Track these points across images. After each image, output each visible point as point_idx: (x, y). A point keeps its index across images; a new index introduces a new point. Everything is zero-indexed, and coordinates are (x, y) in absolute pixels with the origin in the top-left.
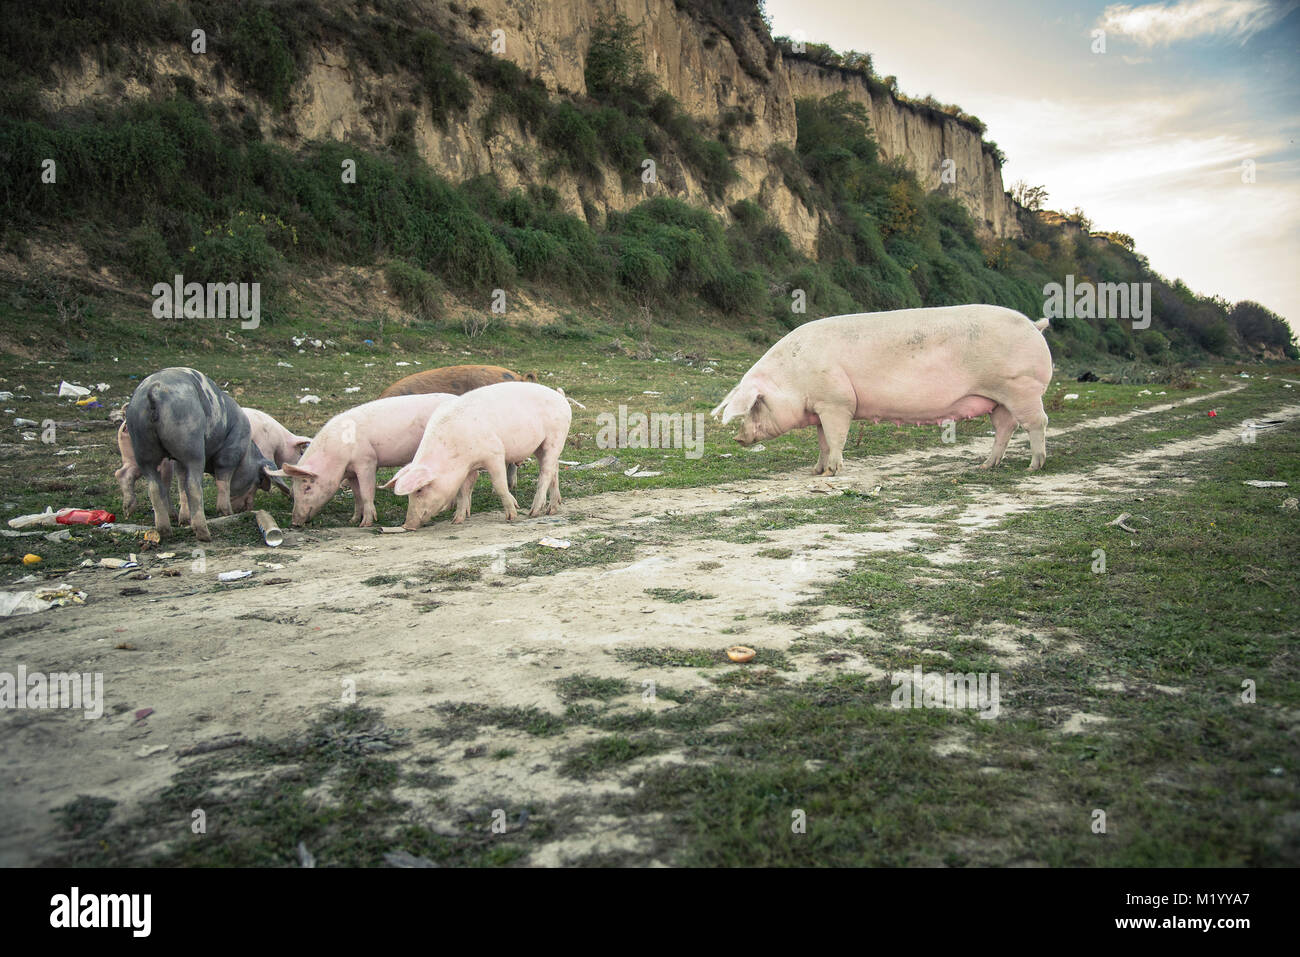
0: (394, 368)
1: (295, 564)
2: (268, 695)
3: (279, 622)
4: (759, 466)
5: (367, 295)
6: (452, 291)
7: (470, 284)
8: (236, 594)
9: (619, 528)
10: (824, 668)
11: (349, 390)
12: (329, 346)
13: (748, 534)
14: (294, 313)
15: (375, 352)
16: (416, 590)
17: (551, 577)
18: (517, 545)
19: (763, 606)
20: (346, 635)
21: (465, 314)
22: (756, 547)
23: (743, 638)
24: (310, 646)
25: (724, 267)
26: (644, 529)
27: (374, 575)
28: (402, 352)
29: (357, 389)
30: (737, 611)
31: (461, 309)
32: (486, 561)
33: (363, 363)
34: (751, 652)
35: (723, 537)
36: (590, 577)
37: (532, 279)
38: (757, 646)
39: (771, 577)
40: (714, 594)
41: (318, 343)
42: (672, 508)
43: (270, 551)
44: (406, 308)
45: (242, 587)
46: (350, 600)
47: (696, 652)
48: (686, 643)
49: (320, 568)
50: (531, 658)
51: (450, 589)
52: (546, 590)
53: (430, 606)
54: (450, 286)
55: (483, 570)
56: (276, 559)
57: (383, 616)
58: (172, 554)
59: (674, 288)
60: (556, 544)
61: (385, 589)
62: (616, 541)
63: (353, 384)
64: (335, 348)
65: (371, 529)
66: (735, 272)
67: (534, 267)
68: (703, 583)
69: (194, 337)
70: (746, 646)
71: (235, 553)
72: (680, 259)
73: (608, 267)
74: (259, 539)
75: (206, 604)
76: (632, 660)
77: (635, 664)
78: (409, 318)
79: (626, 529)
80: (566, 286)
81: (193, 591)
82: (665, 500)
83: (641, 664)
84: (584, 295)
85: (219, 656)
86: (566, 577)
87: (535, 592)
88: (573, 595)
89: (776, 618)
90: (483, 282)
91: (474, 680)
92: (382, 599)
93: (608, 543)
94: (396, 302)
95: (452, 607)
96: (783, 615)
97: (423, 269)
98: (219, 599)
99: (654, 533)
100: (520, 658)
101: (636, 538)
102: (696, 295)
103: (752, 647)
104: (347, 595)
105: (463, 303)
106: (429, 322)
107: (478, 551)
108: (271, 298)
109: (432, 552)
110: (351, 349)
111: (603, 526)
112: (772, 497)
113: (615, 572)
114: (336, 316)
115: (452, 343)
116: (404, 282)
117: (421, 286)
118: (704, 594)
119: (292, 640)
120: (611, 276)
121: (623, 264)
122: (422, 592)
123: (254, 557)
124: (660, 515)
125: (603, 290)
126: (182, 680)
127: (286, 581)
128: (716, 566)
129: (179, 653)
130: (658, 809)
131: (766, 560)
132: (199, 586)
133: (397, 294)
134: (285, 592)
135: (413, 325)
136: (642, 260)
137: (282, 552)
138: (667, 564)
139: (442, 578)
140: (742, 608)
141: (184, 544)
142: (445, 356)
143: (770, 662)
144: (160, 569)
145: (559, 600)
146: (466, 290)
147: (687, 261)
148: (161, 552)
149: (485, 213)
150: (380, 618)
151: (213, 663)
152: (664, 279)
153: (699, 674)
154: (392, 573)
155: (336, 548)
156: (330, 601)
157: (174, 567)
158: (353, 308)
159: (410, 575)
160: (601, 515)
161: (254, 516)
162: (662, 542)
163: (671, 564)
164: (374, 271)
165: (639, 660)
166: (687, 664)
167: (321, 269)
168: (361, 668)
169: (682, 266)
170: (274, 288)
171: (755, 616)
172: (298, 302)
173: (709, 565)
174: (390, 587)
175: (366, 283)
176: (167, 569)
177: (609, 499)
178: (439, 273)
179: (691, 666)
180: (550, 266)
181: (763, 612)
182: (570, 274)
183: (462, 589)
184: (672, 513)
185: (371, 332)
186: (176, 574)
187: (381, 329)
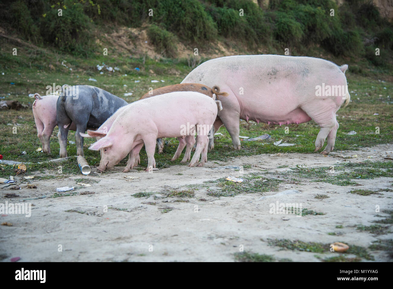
0: (150, 84)
1: (97, 184)
2: (81, 253)
3: (88, 214)
4: (352, 143)
5: (137, 43)
6: (182, 42)
7: (192, 38)
8: (65, 199)
9: (270, 173)
11: (126, 95)
12: (116, 71)
13: (345, 180)
14: (98, 52)
15: (141, 75)
16: (160, 201)
17: (232, 198)
18: (214, 180)
19: (353, 222)
20: (123, 223)
21: (189, 55)
22: (349, 188)
23: (341, 238)
24: (104, 228)
25: (336, 29)
26: (285, 175)
27: (138, 192)
28: (155, 75)
29: (130, 94)
30: (337, 223)
31: (187, 52)
32: (196, 187)
33: (134, 80)
34: (346, 247)
35: (330, 182)
36: (254, 199)
37: (226, 36)
38: (350, 243)
39: (359, 205)
40: (324, 212)
41: (111, 69)
42: (301, 164)
43: (84, 177)
44: (158, 51)
45: (69, 195)
46: (125, 204)
47: (313, 244)
48: (307, 238)
49: (111, 187)
50: (220, 240)
51: (178, 201)
52: (230, 205)
53: (167, 210)
54: (182, 39)
55: (196, 192)
56: (87, 181)
57: (142, 214)
58: (32, 177)
59: (306, 42)
60: (235, 180)
61: (143, 199)
62: (268, 180)
63: (129, 92)
64: (119, 72)
65: (137, 168)
66: (343, 31)
67: (227, 30)
68: (317, 206)
69: (45, 63)
70: (343, 243)
71: (66, 177)
72: (310, 25)
73: (268, 30)
74: (78, 170)
75: (50, 203)
76: (277, 245)
77: (278, 248)
78: (159, 57)
79: (274, 174)
80: (244, 41)
81: (43, 196)
82: (296, 159)
83: (281, 248)
84: (255, 46)
85: (56, 231)
86: (240, 198)
87: (223, 205)
88: (244, 208)
89: (361, 229)
90: (199, 38)
91: (190, 250)
92: (142, 205)
93: (264, 181)
94: (153, 48)
95: (179, 211)
96: (365, 227)
97: (167, 30)
98: (57, 201)
99: (290, 177)
100: (215, 240)
101: (280, 179)
102: (318, 46)
103: (347, 244)
104: (123, 202)
105: (188, 49)
106: (170, 59)
107: (193, 182)
108: (86, 44)
109: (169, 181)
110: (128, 73)
111: (261, 172)
112: (360, 161)
113: (268, 197)
114: (120, 55)
115: (182, 71)
116: (157, 37)
117: (165, 39)
118: (318, 212)
119: (95, 224)
120: (270, 35)
121: (277, 28)
122: (163, 202)
123: (75, 180)
124: (293, 167)
125: (265, 43)
126: (36, 243)
127: (92, 193)
128: (326, 197)
129: (35, 228)
131: (355, 195)
132: (46, 194)
133: (153, 43)
134: (91, 198)
135: (161, 61)
136: (288, 26)
137: (91, 178)
138: (297, 194)
139: (174, 195)
140: (340, 221)
141: (38, 172)
142: (178, 78)
143: (357, 254)
144: (26, 184)
145: (236, 210)
146: (190, 42)
147: (314, 26)
148: (26, 175)
150: (141, 215)
151: (53, 234)
152: (300, 37)
153: (315, 256)
154: (147, 191)
155: (118, 177)
156: (115, 204)
157: (33, 183)
158: (129, 51)
159: (157, 193)
160: (260, 166)
161: (76, 159)
162: (294, 182)
163: (300, 194)
164: (141, 31)
165: (280, 246)
166: (308, 250)
167: (112, 29)
168: (130, 241)
169: (311, 29)
170: (88, 38)
171: (349, 226)
172: (100, 46)
173: (321, 196)
174: (147, 198)
175: (136, 37)
176: (30, 185)
177: (264, 157)
178: (175, 32)
179: (310, 251)
180: (236, 29)
181: (353, 225)
182: (247, 34)
183: (184, 201)
184: (300, 166)
185: (139, 64)
186: (35, 187)
187: (144, 62)
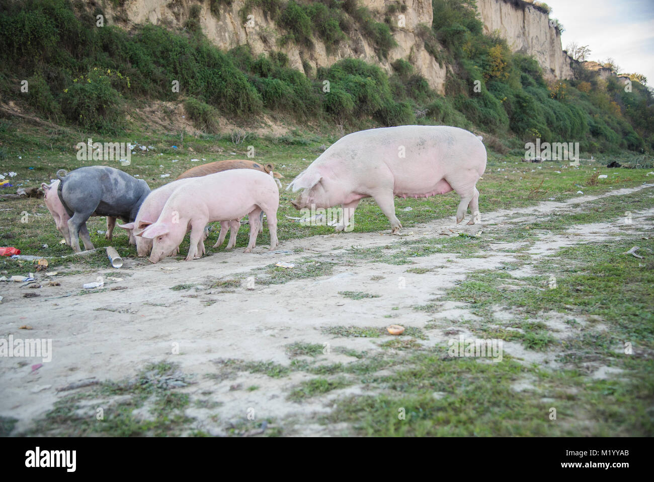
0: (190, 162)
1: (130, 278)
2: (113, 355)
3: (120, 312)
4: (408, 220)
5: (173, 118)
6: (225, 116)
7: (235, 112)
8: (94, 296)
9: (324, 256)
10: (446, 338)
11: (163, 176)
12: (150, 150)
13: (401, 259)
14: (129, 129)
15: (179, 153)
16: (202, 293)
17: (283, 285)
18: (263, 266)
19: (409, 302)
20: (160, 320)
21: (232, 130)
22: (405, 267)
23: (397, 321)
24: (138, 326)
25: (388, 100)
26: (339, 257)
27: (177, 284)
28: (195, 153)
29: (167, 175)
30: (394, 304)
31: (230, 127)
32: (243, 276)
33: (171, 160)
34: (402, 329)
35: (386, 261)
36: (306, 285)
37: (272, 109)
38: (406, 325)
39: (415, 285)
40: (380, 295)
41: (144, 148)
42: (356, 244)
43: (115, 271)
44: (197, 126)
45: (98, 292)
46: (163, 299)
47: (369, 329)
48: (362, 323)
49: (145, 281)
50: (270, 332)
51: (223, 292)
52: (280, 293)
53: (211, 302)
54: (223, 113)
55: (242, 281)
56: (119, 275)
57: (182, 308)
58: (55, 273)
59: (358, 113)
60: (285, 265)
61: (183, 292)
62: (322, 264)
63: (165, 173)
64: (154, 151)
65: (176, 257)
66: (394, 103)
67: (274, 101)
68: (373, 288)
69: (68, 144)
70: (399, 325)
71: (94, 272)
72: (361, 96)
73: (318, 101)
74: (108, 263)
75: (76, 302)
76: (331, 333)
77: (332, 336)
78: (199, 132)
79: (328, 256)
80: (293, 113)
81: (68, 295)
82: (351, 240)
83: (336, 336)
84: (304, 118)
85: (83, 333)
86: (292, 285)
87: (273, 294)
88: (296, 295)
89: (417, 309)
90: (243, 111)
91: (236, 345)
92: (182, 298)
93: (317, 265)
94: (191, 123)
95: (224, 303)
96: (421, 307)
97: (207, 103)
98: (84, 299)
99: (344, 259)
100: (264, 332)
101: (334, 262)
102: (371, 118)
103: (402, 326)
104: (161, 296)
105: (231, 123)
106: (211, 135)
107: (240, 270)
108: (115, 121)
109: (212, 271)
110: (164, 151)
111: (314, 255)
112: (416, 238)
113: (321, 282)
114: (154, 132)
115: (225, 147)
116: (196, 111)
117: (205, 113)
118: (374, 294)
119: (128, 323)
120: (319, 107)
121: (326, 99)
122: (206, 294)
123: (105, 274)
124: (348, 249)
125: (315, 115)
126: (61, 347)
127: (124, 288)
128: (382, 278)
129: (59, 331)
130: (345, 420)
131: (411, 274)
132: (72, 292)
133: (191, 118)
134: (124, 294)
135: (201, 137)
136: (338, 97)
137: (123, 271)
138: (352, 277)
139: (218, 285)
140: (396, 302)
141: (63, 267)
142: (221, 155)
143: (413, 335)
144: (48, 282)
145: (288, 298)
146: (233, 115)
147: (365, 97)
148: (48, 271)
149: (243, 69)
150: (180, 309)
151: (79, 336)
152: (352, 108)
153: (370, 341)
154: (188, 283)
155: (155, 269)
156: (151, 300)
157: (56, 280)
158: (165, 127)
159: (198, 284)
160: (313, 249)
161: (105, 250)
162: (349, 264)
163: (355, 277)
164: (177, 104)
165: (335, 333)
166: (364, 335)
167: (145, 103)
168: (168, 339)
169: (363, 100)
170: (117, 115)
171: (404, 307)
172: (131, 123)
173: (377, 278)
174: (187, 291)
175: (172, 111)
176: (52, 282)
177: (318, 239)
178: (216, 105)
179: (366, 337)
180: (283, 101)
181: (409, 306)
182: (295, 106)
183: (229, 292)
184: (355, 247)
185: (176, 141)
186: (58, 285)
187: (182, 139)
